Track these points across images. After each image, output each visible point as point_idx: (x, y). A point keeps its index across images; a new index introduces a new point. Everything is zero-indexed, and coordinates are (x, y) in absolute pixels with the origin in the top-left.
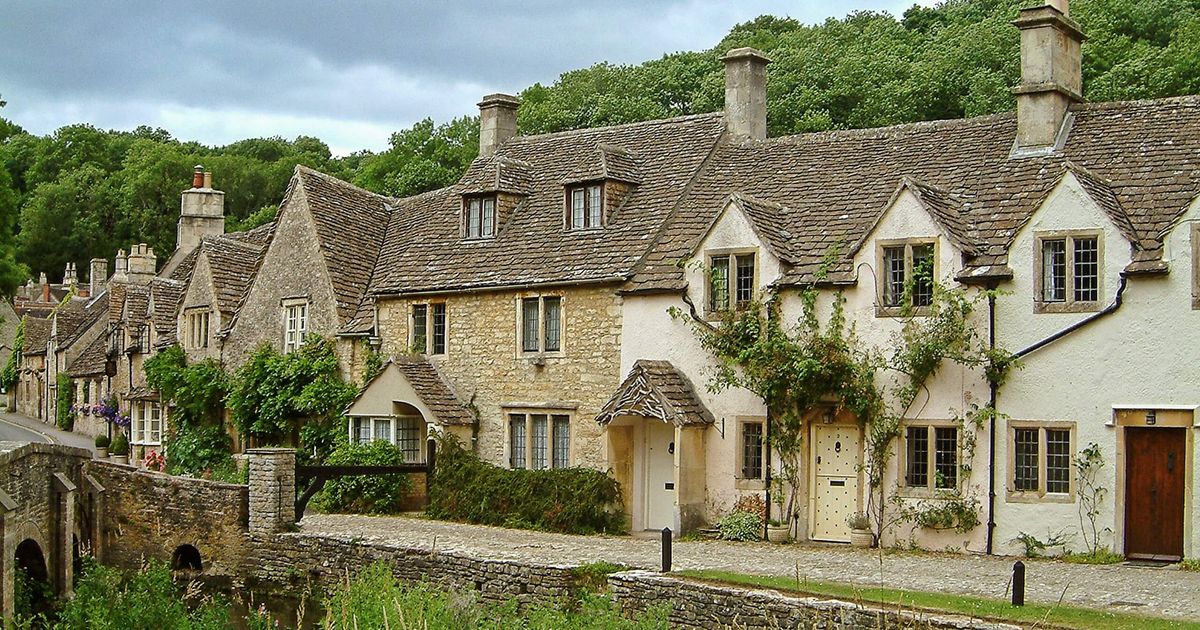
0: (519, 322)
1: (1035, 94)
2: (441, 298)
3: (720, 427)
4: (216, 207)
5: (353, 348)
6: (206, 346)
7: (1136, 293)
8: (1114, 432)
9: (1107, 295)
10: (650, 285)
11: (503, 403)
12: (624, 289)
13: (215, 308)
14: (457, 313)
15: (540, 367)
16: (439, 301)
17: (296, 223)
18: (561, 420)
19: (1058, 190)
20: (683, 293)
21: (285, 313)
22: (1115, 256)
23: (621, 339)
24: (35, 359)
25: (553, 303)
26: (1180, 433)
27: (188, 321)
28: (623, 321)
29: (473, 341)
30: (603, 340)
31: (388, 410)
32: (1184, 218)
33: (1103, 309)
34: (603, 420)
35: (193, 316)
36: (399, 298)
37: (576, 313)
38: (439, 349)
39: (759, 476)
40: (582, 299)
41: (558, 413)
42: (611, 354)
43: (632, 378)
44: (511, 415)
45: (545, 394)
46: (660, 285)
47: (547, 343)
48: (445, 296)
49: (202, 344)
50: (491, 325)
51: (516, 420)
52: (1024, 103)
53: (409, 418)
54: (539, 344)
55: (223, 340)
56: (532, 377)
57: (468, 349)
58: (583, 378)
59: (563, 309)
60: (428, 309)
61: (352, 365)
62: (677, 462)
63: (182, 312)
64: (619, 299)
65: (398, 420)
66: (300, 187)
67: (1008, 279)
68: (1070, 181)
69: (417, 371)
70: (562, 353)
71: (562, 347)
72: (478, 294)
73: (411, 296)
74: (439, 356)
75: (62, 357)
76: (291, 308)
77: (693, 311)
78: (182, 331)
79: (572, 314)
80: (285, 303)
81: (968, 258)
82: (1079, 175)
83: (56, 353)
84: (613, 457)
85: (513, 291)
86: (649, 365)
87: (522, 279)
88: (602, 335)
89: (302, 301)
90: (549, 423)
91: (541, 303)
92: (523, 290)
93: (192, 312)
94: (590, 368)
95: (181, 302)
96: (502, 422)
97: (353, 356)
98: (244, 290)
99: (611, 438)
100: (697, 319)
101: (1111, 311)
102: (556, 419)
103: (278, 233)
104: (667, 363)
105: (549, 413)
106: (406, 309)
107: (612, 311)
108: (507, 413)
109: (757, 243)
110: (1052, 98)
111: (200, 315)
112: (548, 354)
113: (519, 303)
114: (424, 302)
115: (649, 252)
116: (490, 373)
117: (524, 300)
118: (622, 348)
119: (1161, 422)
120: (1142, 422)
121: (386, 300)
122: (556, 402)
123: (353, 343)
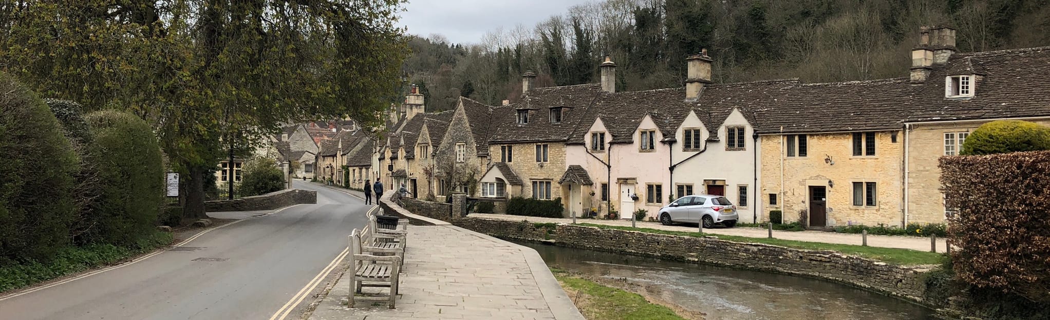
0: (535, 152)
1: (692, 82)
2: (511, 144)
3: (595, 185)
4: (420, 101)
5: (482, 160)
6: (426, 157)
7: (710, 146)
8: (704, 186)
9: (702, 147)
10: (574, 142)
11: (530, 177)
12: (567, 143)
13: (430, 144)
14: (516, 149)
15: (542, 166)
16: (510, 145)
17: (460, 116)
18: (548, 183)
19: (689, 116)
20: (583, 144)
21: (457, 147)
22: (705, 135)
23: (566, 158)
24: (329, 158)
25: (545, 146)
26: (722, 186)
27: (419, 149)
28: (567, 153)
29: (520, 158)
30: (561, 158)
31: (494, 180)
32: (723, 124)
33: (701, 151)
34: (560, 183)
35: (421, 147)
36: (497, 144)
37: (553, 150)
38: (510, 160)
39: (606, 200)
40: (554, 145)
41: (547, 181)
42: (563, 162)
43: (568, 170)
44: (533, 182)
45: (543, 175)
46: (577, 142)
47: (544, 159)
48: (512, 143)
49: (425, 157)
50: (526, 153)
51: (534, 183)
52: (688, 85)
53: (501, 184)
54: (541, 159)
55: (433, 156)
56: (539, 170)
57: (519, 160)
58: (555, 170)
59: (549, 149)
60: (506, 147)
61: (481, 166)
62: (582, 196)
63: (417, 145)
64: (565, 146)
65: (497, 183)
66: (461, 104)
67: (675, 142)
68: (692, 113)
69: (503, 167)
70: (548, 162)
71: (548, 160)
72: (522, 143)
73: (500, 143)
74: (510, 163)
75: (345, 158)
76: (459, 146)
77: (587, 150)
78: (417, 152)
79: (552, 151)
80: (457, 144)
81: (664, 135)
82: (695, 111)
83: (342, 156)
84: (563, 194)
85: (534, 143)
86: (573, 166)
87: (537, 139)
88: (560, 157)
89: (464, 144)
90: (545, 184)
91: (542, 146)
92: (536, 142)
93: (420, 145)
94: (557, 167)
95: (416, 142)
96: (530, 184)
97: (482, 162)
98: (441, 138)
99: (563, 189)
100: (588, 152)
101: (703, 151)
102: (540, 182)
103: (453, 119)
104: (579, 166)
105: (545, 181)
106: (500, 147)
107: (563, 149)
108: (532, 181)
109: (606, 130)
110: (696, 84)
111: (424, 147)
112: (544, 163)
113: (535, 146)
114: (505, 145)
115: (575, 131)
116: (526, 168)
117: (537, 146)
118: (566, 161)
119: (717, 183)
120: (711, 183)
121: (493, 144)
122: (547, 177)
123: (482, 158)
